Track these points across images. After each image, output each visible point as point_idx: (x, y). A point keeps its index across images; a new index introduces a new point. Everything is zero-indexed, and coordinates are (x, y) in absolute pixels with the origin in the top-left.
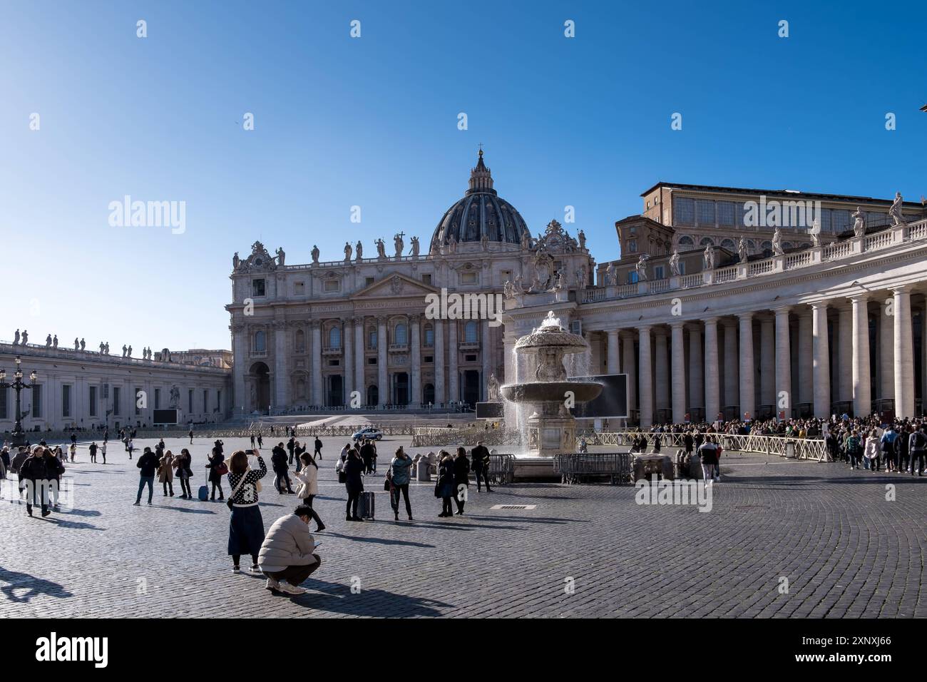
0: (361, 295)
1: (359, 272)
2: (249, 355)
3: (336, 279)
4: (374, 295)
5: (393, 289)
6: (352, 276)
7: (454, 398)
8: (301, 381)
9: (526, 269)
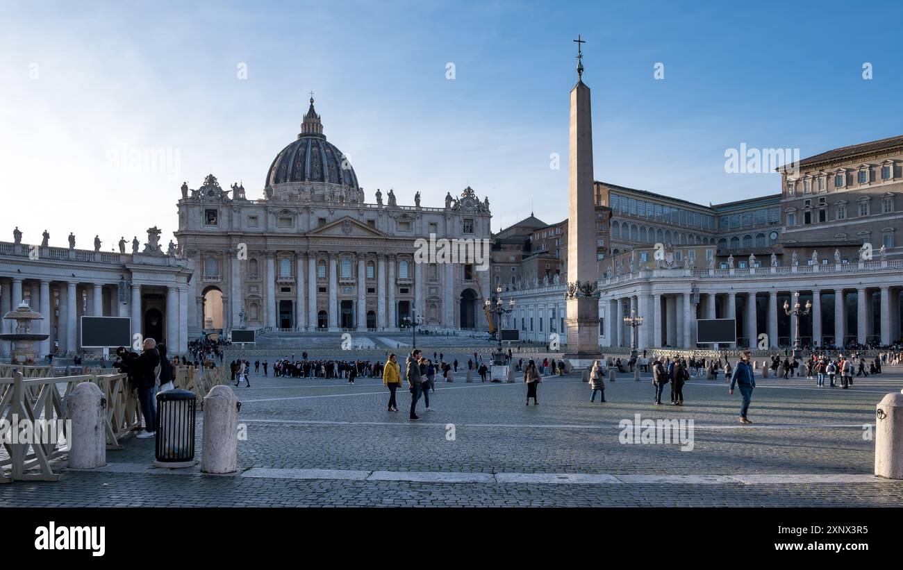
0: (316, 233)
1: (313, 213)
2: (202, 280)
3: (290, 216)
4: (326, 233)
5: (343, 230)
6: (305, 215)
7: (393, 323)
8: (254, 304)
9: (449, 223)
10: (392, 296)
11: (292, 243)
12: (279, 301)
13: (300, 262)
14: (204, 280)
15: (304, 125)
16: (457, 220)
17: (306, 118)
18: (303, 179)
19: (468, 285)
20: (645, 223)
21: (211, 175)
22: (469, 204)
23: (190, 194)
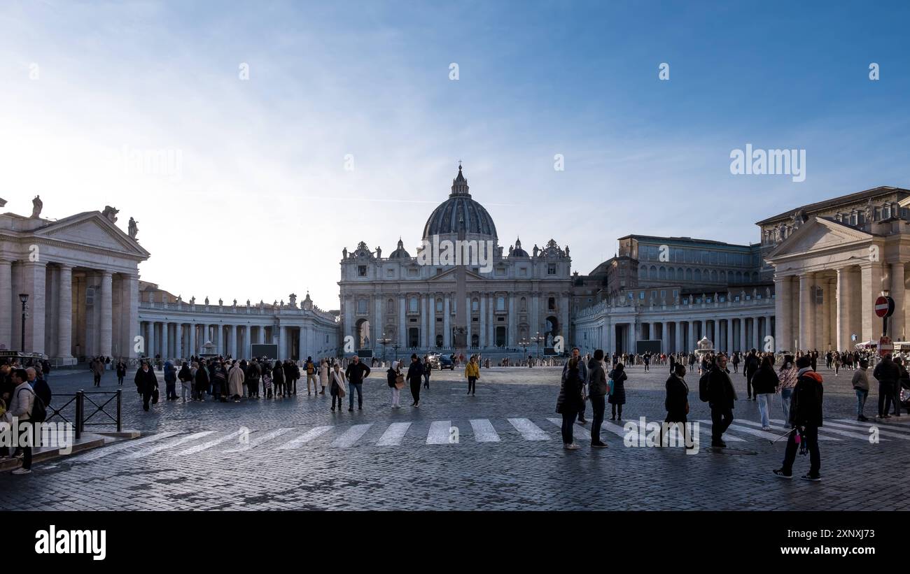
0: (435, 279)
2: (355, 313)
3: (416, 268)
4: (442, 279)
6: (427, 267)
7: (491, 343)
8: (391, 331)
9: (535, 268)
10: (491, 323)
11: (418, 287)
12: (408, 328)
13: (424, 301)
14: (357, 315)
15: (453, 188)
16: (543, 265)
17: (455, 182)
18: (449, 231)
19: (552, 313)
20: (674, 265)
21: (362, 242)
22: (552, 252)
23: (348, 256)
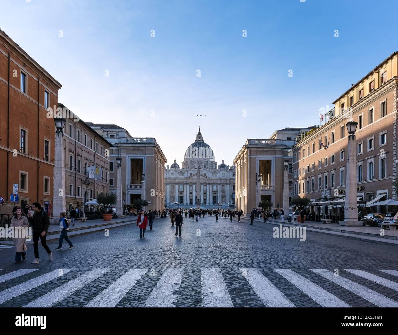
3: (183, 173)
6: (187, 173)
7: (211, 203)
8: (173, 197)
9: (228, 174)
10: (211, 195)
11: (183, 180)
12: (179, 196)
13: (185, 186)
16: (231, 172)
17: (197, 135)
19: (234, 191)
